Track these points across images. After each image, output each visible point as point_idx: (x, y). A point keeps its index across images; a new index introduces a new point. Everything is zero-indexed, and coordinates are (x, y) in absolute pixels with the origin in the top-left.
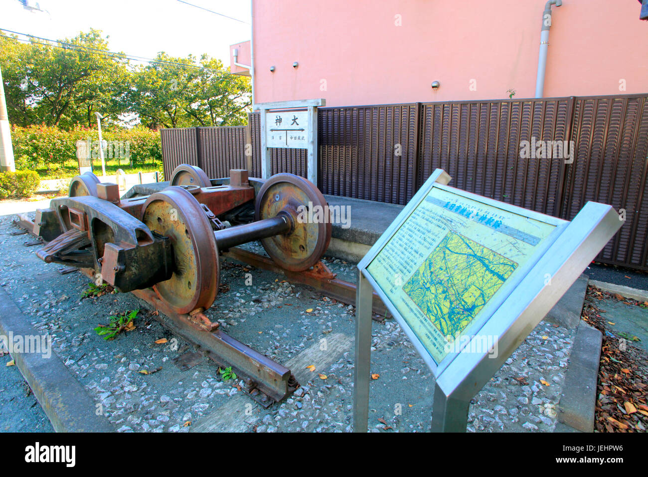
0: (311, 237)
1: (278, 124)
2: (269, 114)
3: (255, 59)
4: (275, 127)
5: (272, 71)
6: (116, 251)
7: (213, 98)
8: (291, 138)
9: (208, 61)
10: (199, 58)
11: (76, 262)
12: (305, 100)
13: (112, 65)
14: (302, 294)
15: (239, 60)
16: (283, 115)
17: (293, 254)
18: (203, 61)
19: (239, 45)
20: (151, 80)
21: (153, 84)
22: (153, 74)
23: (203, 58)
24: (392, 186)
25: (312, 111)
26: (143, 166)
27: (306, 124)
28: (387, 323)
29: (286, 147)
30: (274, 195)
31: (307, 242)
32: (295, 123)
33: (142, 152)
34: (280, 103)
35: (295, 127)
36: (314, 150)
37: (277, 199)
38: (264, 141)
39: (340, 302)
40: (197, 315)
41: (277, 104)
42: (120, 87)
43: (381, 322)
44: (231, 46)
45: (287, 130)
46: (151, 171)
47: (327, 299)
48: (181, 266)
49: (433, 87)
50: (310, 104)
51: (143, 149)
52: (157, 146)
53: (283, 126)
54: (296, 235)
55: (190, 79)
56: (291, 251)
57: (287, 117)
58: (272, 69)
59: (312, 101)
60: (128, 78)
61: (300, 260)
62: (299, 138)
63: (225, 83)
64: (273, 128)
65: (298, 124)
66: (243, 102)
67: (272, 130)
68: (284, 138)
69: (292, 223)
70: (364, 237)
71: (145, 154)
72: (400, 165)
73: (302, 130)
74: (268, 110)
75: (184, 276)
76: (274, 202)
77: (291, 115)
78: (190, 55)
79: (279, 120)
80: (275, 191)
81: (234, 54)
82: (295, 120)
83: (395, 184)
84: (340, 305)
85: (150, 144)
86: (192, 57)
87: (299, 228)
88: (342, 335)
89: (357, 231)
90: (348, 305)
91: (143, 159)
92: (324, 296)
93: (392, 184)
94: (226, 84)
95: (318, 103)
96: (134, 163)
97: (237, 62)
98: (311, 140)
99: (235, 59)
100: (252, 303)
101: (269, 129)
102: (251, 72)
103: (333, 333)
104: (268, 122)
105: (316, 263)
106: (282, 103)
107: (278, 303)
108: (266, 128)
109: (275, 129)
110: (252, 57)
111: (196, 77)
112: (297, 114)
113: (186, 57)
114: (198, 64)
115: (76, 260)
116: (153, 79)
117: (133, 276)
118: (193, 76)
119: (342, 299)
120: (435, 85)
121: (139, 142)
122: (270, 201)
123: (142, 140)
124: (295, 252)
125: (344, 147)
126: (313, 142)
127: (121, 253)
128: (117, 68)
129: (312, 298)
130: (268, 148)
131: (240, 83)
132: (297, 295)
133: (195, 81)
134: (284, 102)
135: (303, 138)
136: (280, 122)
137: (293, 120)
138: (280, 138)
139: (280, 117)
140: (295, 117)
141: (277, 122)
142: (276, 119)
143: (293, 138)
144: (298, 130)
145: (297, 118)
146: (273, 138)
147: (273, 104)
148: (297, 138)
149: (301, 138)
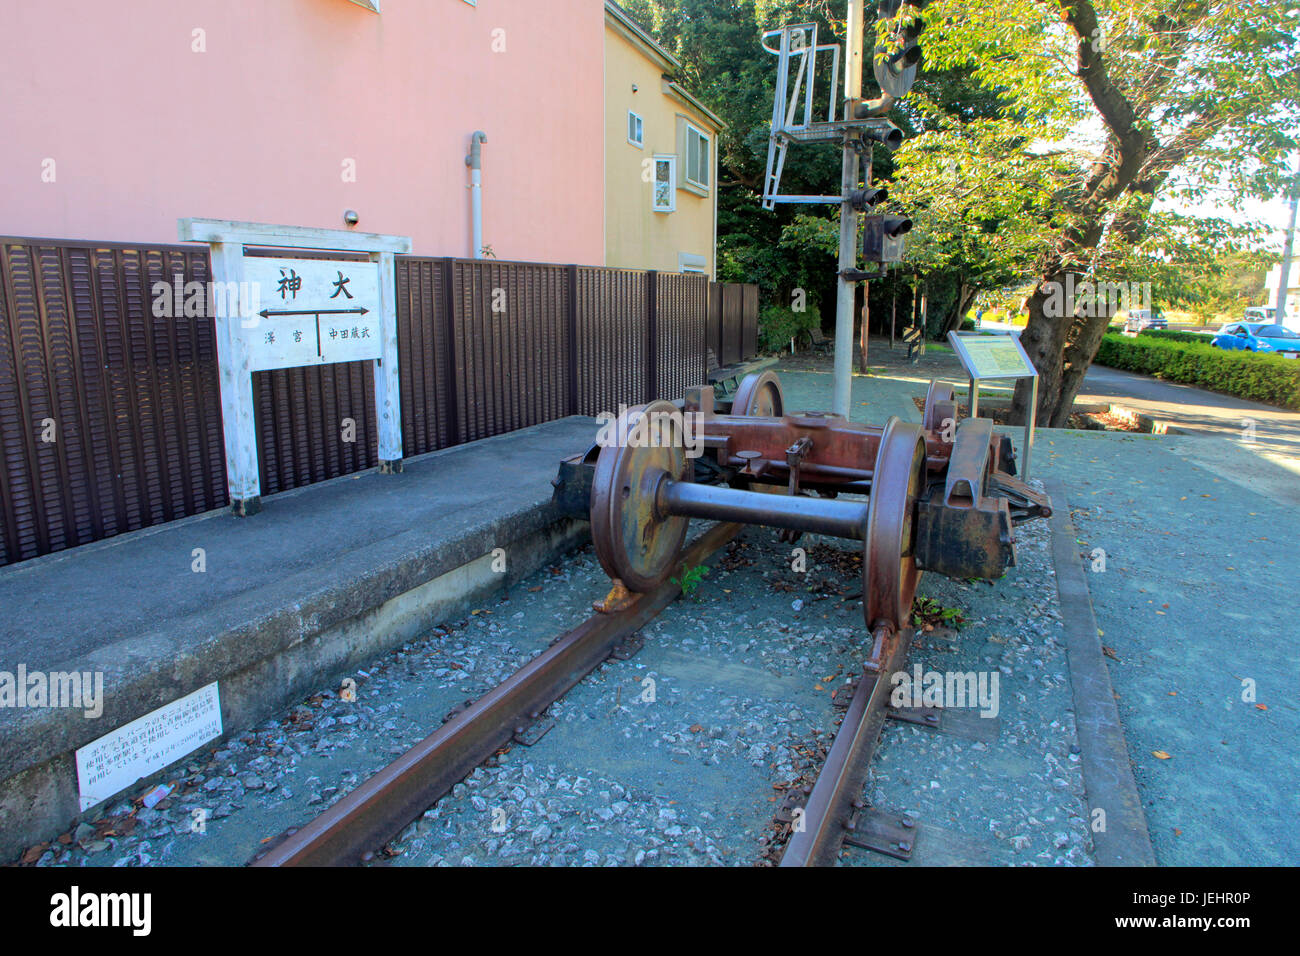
1: (289, 293)
4: (276, 301)
8: (333, 334)
12: (376, 236)
16: (303, 268)
25: (391, 266)
27: (375, 296)
29: (318, 361)
32: (342, 293)
34: (302, 233)
35: (341, 302)
41: (295, 233)
45: (317, 313)
50: (389, 247)
53: (302, 302)
57: (318, 276)
59: (392, 239)
62: (355, 334)
64: (269, 307)
65: (350, 297)
67: (265, 314)
68: (310, 339)
73: (363, 311)
74: (251, 246)
77: (331, 269)
79: (291, 284)
82: (341, 284)
95: (406, 247)
98: (391, 336)
106: (310, 234)
109: (278, 308)
112: (347, 268)
134: (316, 230)
135: (365, 332)
136: (294, 290)
137: (335, 284)
138: (298, 336)
139: (293, 272)
140: (341, 277)
141: (283, 289)
142: (282, 278)
143: (339, 334)
144: (352, 311)
145: (347, 280)
146: (272, 339)
147: (279, 232)
148: (350, 334)
149: (360, 334)
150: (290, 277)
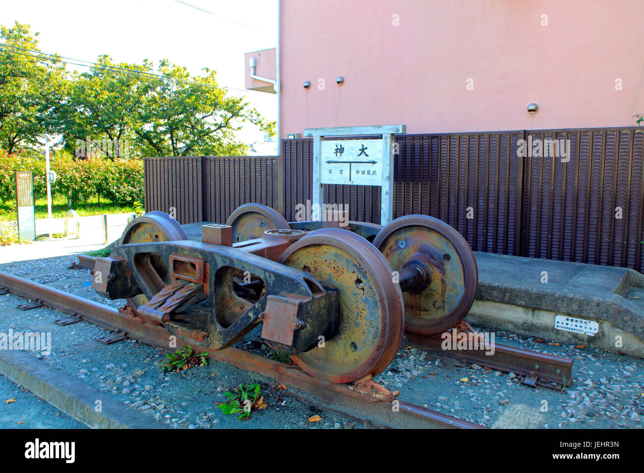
0: (452, 291)
1: (339, 154)
2: (324, 143)
3: (281, 72)
4: (333, 157)
5: (305, 87)
6: (294, 304)
7: (176, 117)
8: (358, 172)
9: (169, 69)
10: (157, 64)
11: (186, 322)
12: (379, 126)
13: (42, 71)
14: (441, 361)
15: (257, 73)
16: (345, 144)
17: (422, 313)
18: (163, 68)
19: (259, 53)
20: (93, 92)
21: (95, 97)
22: (96, 84)
23: (163, 64)
24: (487, 232)
25: (389, 140)
26: (85, 206)
27: (380, 156)
28: (569, 392)
29: (350, 183)
30: (397, 242)
31: (446, 296)
32: (363, 154)
33: (86, 188)
34: (342, 129)
35: (363, 158)
36: (390, 187)
37: (402, 247)
38: (318, 176)
39: (496, 370)
40: (367, 383)
41: (338, 130)
42: (47, 100)
43: (560, 391)
44: (246, 54)
45: (350, 163)
46: (97, 213)
47: (475, 366)
48: (345, 323)
49: (529, 111)
50: (387, 131)
51: (87, 183)
52: (106, 179)
53: (345, 157)
54: (431, 290)
55: (146, 91)
56: (420, 309)
57: (352, 147)
58: (306, 84)
59: (390, 127)
60: (63, 88)
61: (433, 320)
62: (369, 173)
63: (194, 97)
64: (331, 160)
65: (367, 156)
66: (215, 122)
67: (329, 162)
68: (346, 173)
69: (428, 274)
70: (494, 293)
71: (89, 190)
72: (498, 206)
73: (374, 163)
74: (323, 137)
75: (343, 336)
76: (396, 250)
77: (358, 144)
78: (146, 60)
79: (341, 150)
80: (399, 237)
81: (252, 64)
82: (363, 150)
83: (491, 230)
84: (497, 373)
85: (98, 177)
86: (148, 62)
87: (435, 281)
88: (525, 406)
89: (484, 285)
90: (507, 373)
91: (86, 197)
92: (472, 364)
93: (487, 229)
94: (196, 100)
95: (398, 130)
96: (73, 202)
97: (255, 74)
98: (387, 174)
99: (252, 71)
100: (390, 373)
101: (323, 161)
102: (277, 88)
103: (512, 404)
104: (325, 151)
105: (459, 323)
106: (346, 129)
107: (419, 372)
108: (320, 159)
109: (334, 160)
110: (277, 68)
111: (153, 89)
112: (366, 143)
113: (140, 63)
114: (156, 72)
115: (189, 320)
116: (96, 90)
117: (307, 335)
118: (150, 88)
119: (496, 366)
120: (532, 108)
121: (82, 173)
122: (391, 248)
123: (86, 172)
124: (427, 310)
125: (420, 184)
126: (389, 178)
127: (301, 306)
128: (49, 75)
129: (457, 366)
130: (322, 184)
131: (213, 98)
132: (437, 363)
133: (151, 93)
134: (348, 127)
135: (374, 173)
136: (341, 153)
137: (360, 150)
138: (341, 172)
139: (341, 146)
140: (363, 147)
141: (336, 152)
142: (336, 148)
143: (360, 173)
144: (368, 162)
145: (366, 148)
146: (331, 172)
147: (333, 130)
148: (366, 173)
149: (371, 173)
150: (340, 148)
